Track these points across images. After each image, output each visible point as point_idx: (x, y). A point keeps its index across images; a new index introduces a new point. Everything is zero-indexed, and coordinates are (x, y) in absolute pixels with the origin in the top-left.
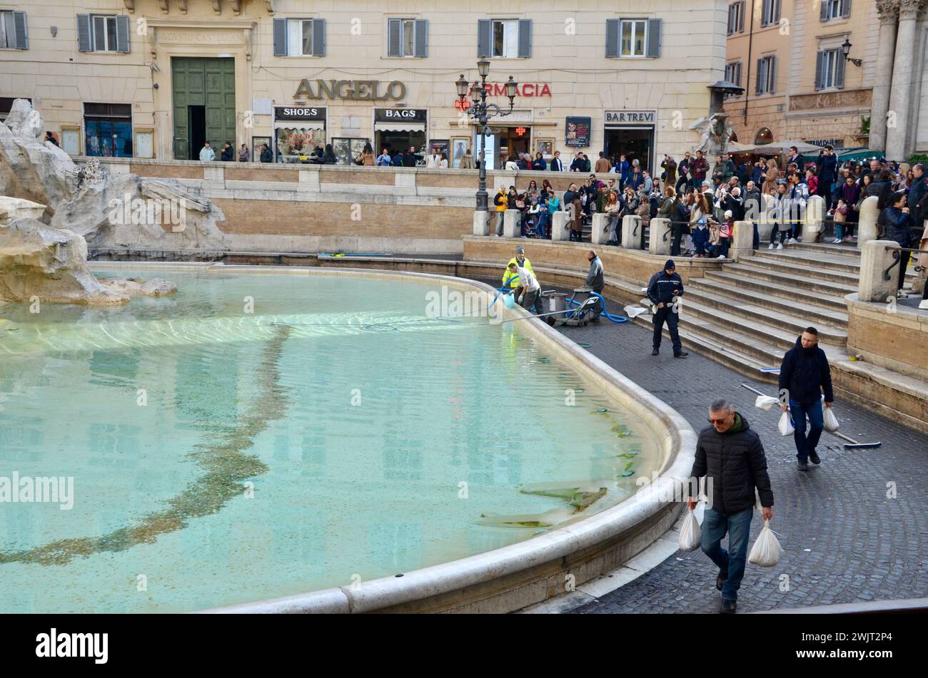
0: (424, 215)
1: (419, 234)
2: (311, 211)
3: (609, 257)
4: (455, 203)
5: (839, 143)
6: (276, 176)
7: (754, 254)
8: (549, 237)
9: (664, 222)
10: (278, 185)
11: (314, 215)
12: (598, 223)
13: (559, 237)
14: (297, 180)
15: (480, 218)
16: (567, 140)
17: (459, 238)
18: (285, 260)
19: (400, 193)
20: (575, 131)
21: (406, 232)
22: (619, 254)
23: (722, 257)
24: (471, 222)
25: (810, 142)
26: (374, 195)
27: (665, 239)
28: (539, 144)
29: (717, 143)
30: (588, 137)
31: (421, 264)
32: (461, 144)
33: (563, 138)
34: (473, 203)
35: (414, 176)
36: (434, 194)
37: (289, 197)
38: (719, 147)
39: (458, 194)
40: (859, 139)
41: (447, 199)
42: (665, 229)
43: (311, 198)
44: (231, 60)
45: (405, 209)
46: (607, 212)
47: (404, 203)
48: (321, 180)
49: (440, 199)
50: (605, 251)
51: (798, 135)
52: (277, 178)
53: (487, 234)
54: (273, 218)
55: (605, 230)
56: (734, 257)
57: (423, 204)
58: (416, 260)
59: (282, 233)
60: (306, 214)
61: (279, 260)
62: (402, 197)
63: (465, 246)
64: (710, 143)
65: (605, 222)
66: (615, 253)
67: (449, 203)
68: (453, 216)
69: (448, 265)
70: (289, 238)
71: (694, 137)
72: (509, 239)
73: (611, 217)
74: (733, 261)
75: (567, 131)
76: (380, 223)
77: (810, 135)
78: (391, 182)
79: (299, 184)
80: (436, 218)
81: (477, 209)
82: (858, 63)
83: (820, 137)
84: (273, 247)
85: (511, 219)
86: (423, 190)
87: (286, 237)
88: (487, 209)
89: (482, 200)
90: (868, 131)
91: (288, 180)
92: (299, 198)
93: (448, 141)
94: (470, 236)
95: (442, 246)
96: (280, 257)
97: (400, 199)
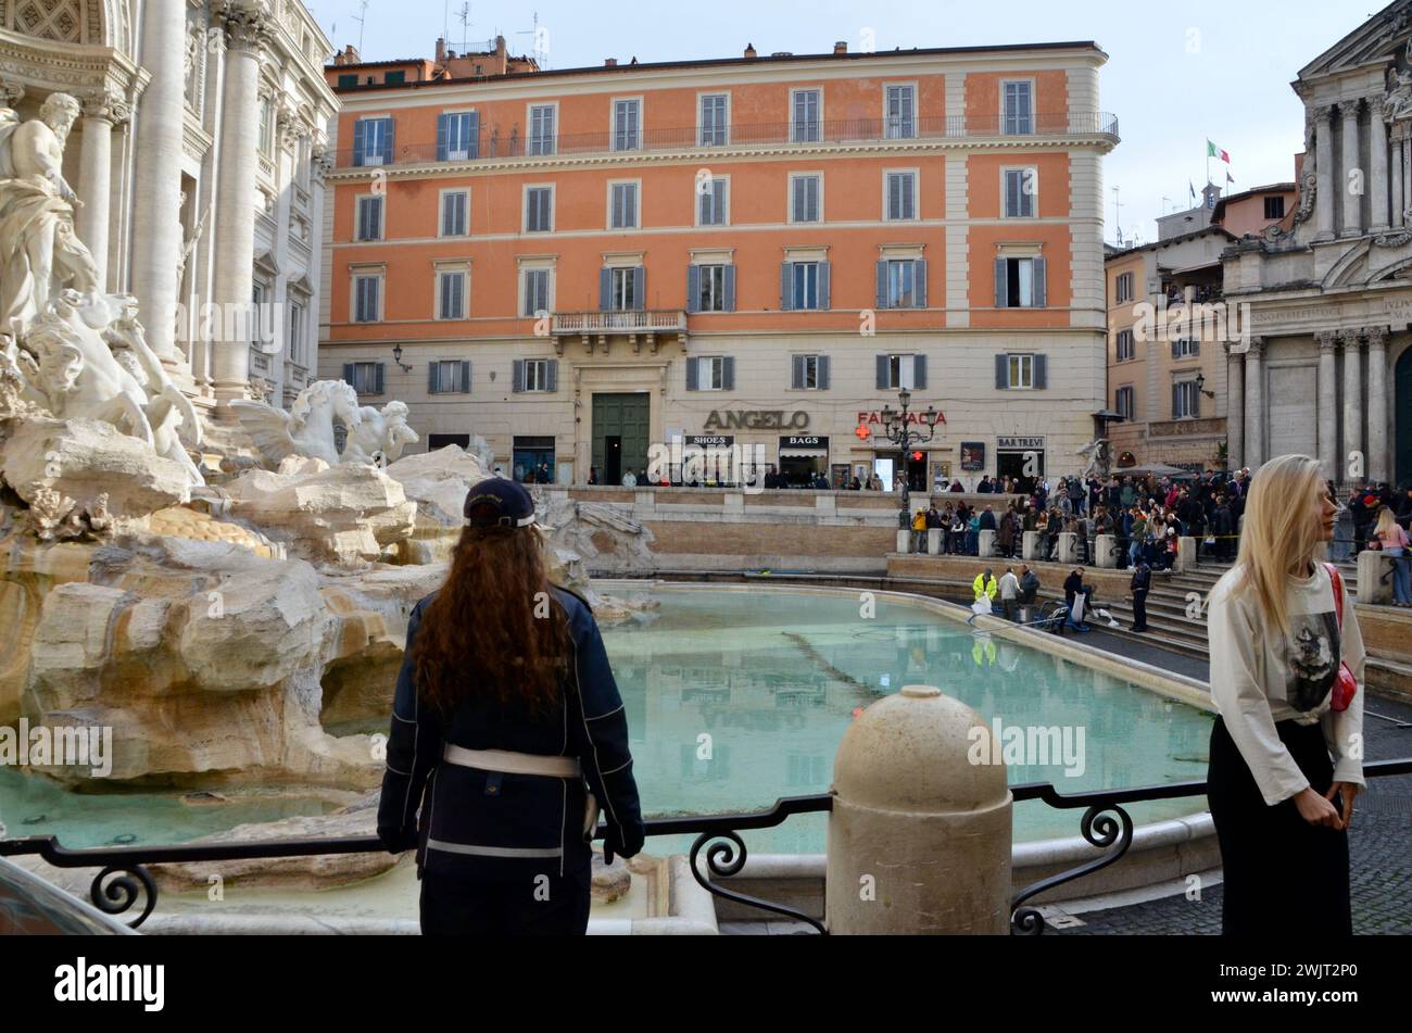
0: (844, 534)
1: (841, 552)
2: (736, 531)
3: (1045, 573)
4: (873, 523)
5: (1198, 467)
6: (703, 500)
7: (1198, 567)
8: (976, 554)
9: (1111, 539)
10: (704, 507)
11: (739, 536)
12: (1029, 541)
13: (987, 554)
14: (722, 502)
15: (903, 538)
16: (963, 464)
17: (882, 555)
18: (711, 578)
19: (822, 514)
20: (971, 455)
21: (826, 551)
22: (1057, 569)
23: (1167, 570)
24: (894, 541)
25: (1172, 466)
26: (796, 516)
27: (1111, 554)
28: (936, 467)
29: (1102, 466)
30: (982, 460)
31: (847, 580)
32: (861, 468)
33: (960, 461)
34: (895, 523)
35: (833, 498)
36: (852, 514)
37: (715, 519)
38: (1104, 470)
39: (877, 515)
40: (1217, 463)
41: (866, 520)
42: (1111, 545)
43: (735, 519)
44: (648, 394)
45: (826, 529)
46: (1037, 529)
47: (826, 524)
48: (745, 503)
49: (859, 520)
50: (1039, 567)
51: (1160, 459)
52: (704, 501)
53: (910, 552)
54: (699, 538)
55: (1036, 547)
56: (1180, 570)
57: (843, 524)
58: (842, 577)
59: (708, 553)
60: (733, 535)
61: (706, 578)
62: (823, 518)
63: (889, 564)
64: (1096, 466)
65: (1036, 540)
66: (1051, 568)
67: (868, 523)
68: (871, 536)
69: (873, 582)
70: (714, 557)
71: (1081, 460)
72: (934, 556)
73: (1041, 537)
74: (1180, 574)
75: (963, 455)
76: (802, 543)
77: (1170, 458)
78: (812, 504)
79: (725, 506)
80: (855, 538)
81: (900, 529)
82: (1211, 395)
83: (1181, 461)
84: (700, 566)
85: (934, 538)
86: (842, 511)
87: (712, 556)
88: (909, 528)
89: (905, 521)
90: (1226, 456)
91: (714, 503)
92: (724, 520)
93: (849, 465)
94: (894, 554)
95: (862, 564)
96: (707, 575)
97: (821, 519)
